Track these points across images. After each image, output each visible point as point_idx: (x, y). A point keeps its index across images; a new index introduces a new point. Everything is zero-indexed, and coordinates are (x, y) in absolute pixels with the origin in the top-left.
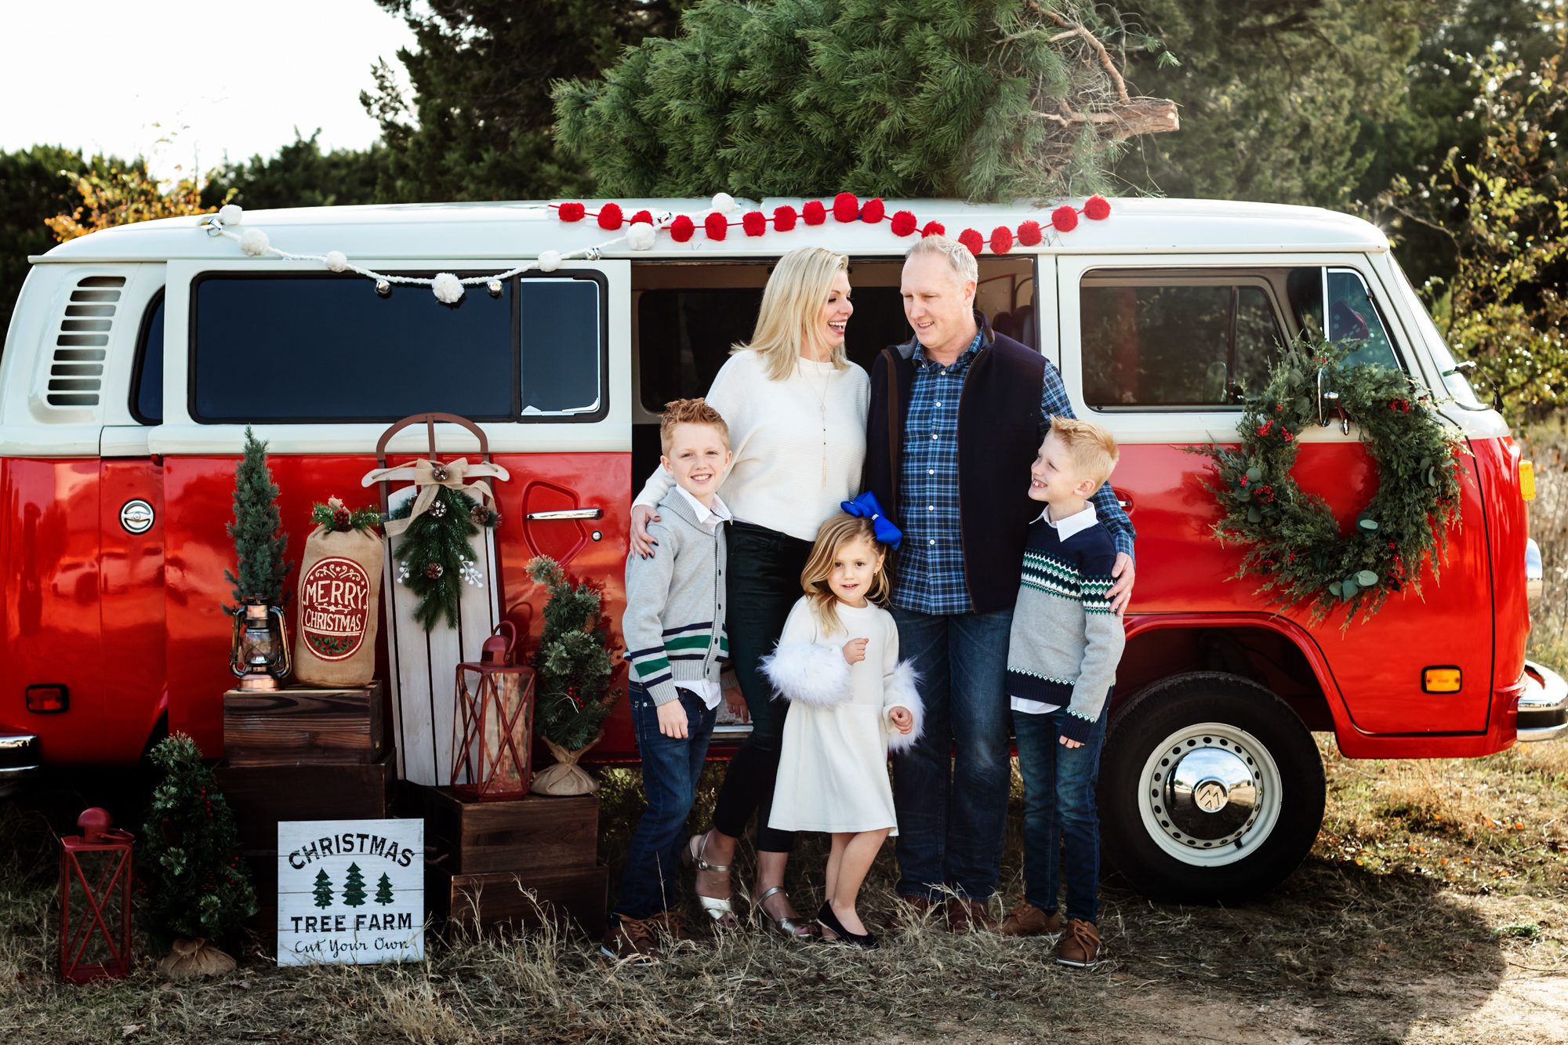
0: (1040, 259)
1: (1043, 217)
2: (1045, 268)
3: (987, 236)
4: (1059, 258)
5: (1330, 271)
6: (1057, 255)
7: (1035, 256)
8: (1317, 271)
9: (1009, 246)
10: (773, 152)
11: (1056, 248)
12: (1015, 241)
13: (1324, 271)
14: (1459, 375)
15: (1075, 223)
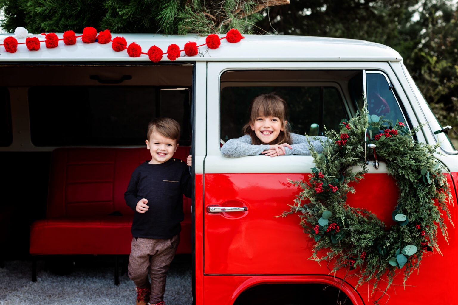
0: (198, 65)
1: (200, 41)
2: (200, 69)
3: (165, 50)
4: (209, 64)
5: (368, 72)
6: (207, 62)
7: (194, 62)
8: (361, 71)
9: (178, 56)
10: (65, 9)
11: (207, 57)
12: (183, 53)
13: (364, 72)
14: (443, 133)
15: (219, 44)
